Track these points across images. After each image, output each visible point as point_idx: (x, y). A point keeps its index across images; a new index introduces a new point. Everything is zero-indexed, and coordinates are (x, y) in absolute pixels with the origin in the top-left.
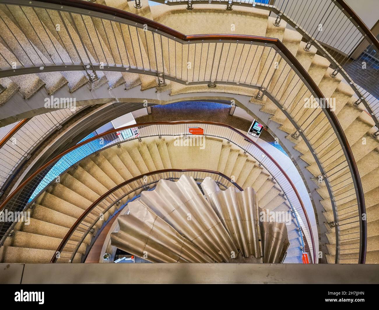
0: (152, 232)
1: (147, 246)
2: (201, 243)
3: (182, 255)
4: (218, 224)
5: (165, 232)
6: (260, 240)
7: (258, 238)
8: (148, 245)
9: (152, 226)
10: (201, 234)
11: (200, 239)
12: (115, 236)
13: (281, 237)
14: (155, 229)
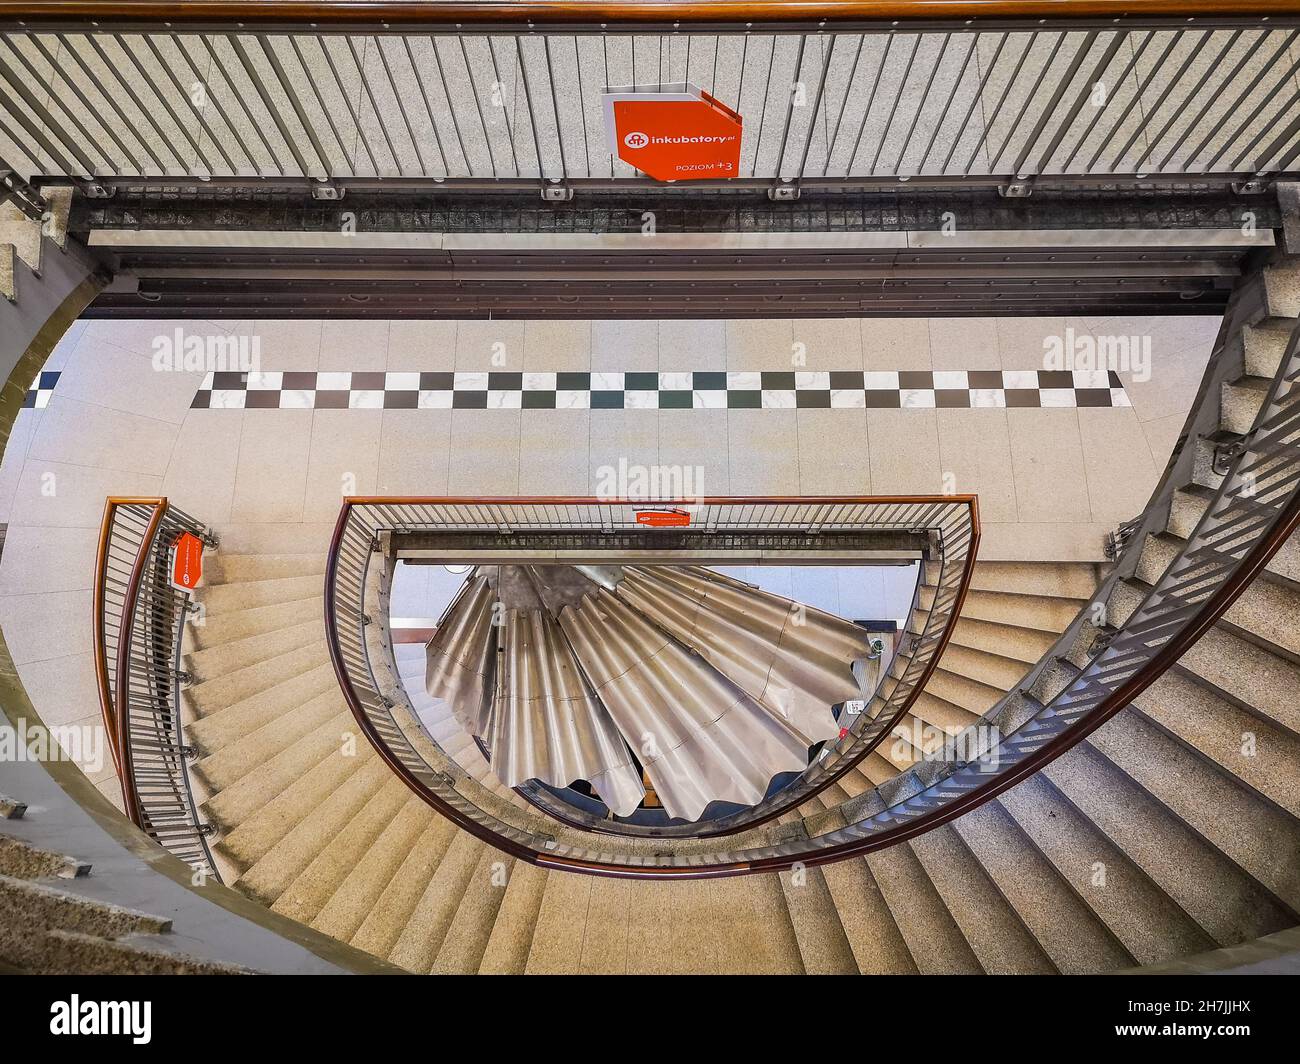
0: (772, 660)
1: (780, 628)
2: (648, 637)
3: (694, 607)
4: (603, 685)
5: (738, 660)
6: (501, 650)
7: (504, 655)
8: (778, 631)
9: (771, 675)
10: (647, 659)
11: (650, 650)
12: (860, 648)
13: (445, 661)
14: (765, 669)
